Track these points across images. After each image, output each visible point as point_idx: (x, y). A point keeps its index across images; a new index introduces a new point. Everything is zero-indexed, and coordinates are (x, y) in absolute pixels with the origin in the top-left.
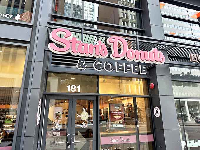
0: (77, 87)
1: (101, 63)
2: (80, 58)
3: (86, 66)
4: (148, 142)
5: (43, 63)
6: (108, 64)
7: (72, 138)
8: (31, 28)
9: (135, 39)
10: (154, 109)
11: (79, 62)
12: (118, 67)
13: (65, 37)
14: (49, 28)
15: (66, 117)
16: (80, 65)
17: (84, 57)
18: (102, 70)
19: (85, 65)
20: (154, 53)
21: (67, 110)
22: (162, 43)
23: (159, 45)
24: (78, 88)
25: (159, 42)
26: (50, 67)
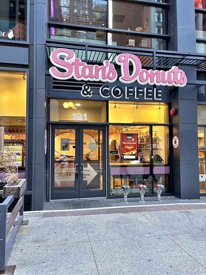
0: (84, 115)
1: (109, 88)
2: (85, 83)
3: (91, 93)
4: (165, 174)
5: (45, 90)
6: (116, 89)
7: (80, 168)
8: (28, 48)
9: (152, 54)
10: (173, 139)
11: (83, 89)
12: (128, 92)
13: (67, 59)
14: (47, 46)
15: (73, 148)
16: (85, 92)
17: (89, 81)
18: (110, 96)
19: (90, 91)
20: (174, 73)
21: (74, 140)
22: (187, 57)
23: (185, 60)
24: (84, 117)
25: (184, 57)
26: (51, 92)
